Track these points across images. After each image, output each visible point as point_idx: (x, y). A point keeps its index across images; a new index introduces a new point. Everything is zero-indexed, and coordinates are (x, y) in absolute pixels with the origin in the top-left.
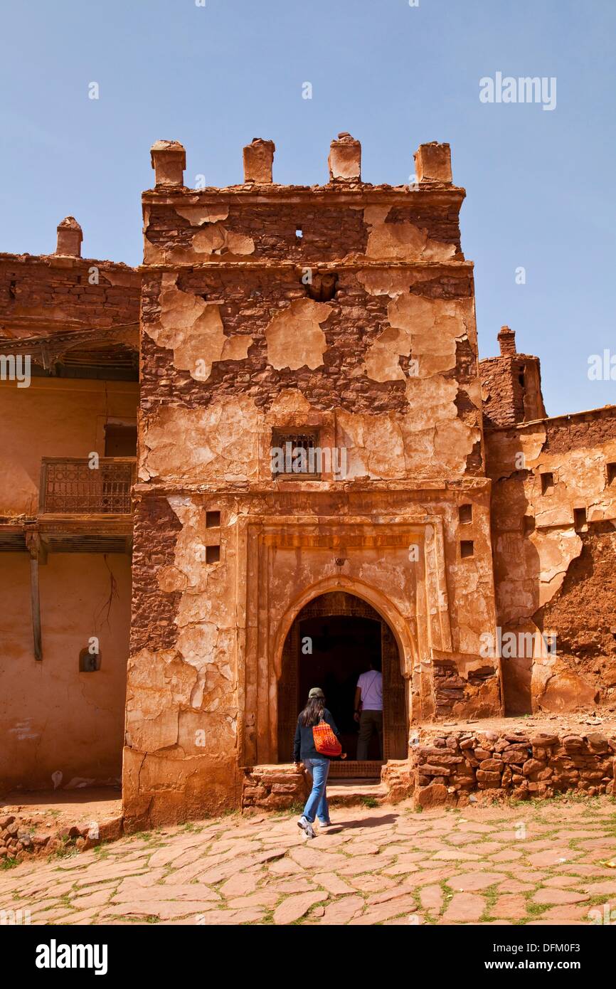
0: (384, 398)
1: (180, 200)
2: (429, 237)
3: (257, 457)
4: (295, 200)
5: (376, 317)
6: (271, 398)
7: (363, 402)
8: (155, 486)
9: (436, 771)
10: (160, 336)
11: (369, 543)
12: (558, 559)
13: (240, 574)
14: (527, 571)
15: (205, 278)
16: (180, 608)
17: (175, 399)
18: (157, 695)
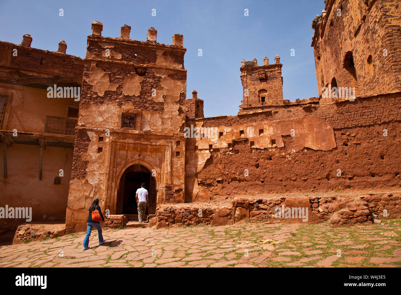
0: (157, 107)
1: (100, 40)
2: (175, 61)
3: (116, 121)
4: (136, 45)
5: (157, 83)
6: (122, 103)
7: (151, 108)
8: (83, 127)
9: (163, 218)
10: (89, 80)
11: (149, 150)
12: (203, 158)
13: (108, 157)
14: (195, 162)
15: (105, 65)
16: (88, 166)
17: (92, 101)
18: (79, 192)
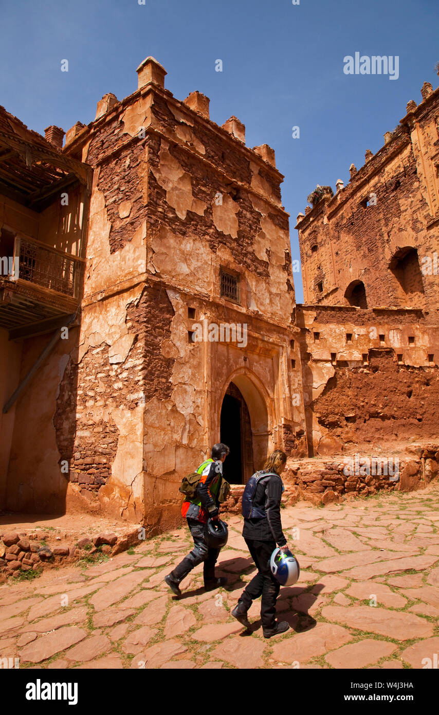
0: (261, 269)
1: (171, 101)
2: (272, 192)
3: (212, 280)
4: (224, 138)
5: (256, 222)
6: (216, 246)
7: (253, 267)
8: (158, 279)
9: (329, 484)
10: (159, 178)
11: (258, 351)
14: (306, 382)
15: (183, 155)
16: (173, 371)
17: (167, 224)
18: (163, 433)
